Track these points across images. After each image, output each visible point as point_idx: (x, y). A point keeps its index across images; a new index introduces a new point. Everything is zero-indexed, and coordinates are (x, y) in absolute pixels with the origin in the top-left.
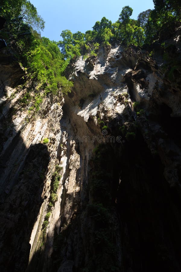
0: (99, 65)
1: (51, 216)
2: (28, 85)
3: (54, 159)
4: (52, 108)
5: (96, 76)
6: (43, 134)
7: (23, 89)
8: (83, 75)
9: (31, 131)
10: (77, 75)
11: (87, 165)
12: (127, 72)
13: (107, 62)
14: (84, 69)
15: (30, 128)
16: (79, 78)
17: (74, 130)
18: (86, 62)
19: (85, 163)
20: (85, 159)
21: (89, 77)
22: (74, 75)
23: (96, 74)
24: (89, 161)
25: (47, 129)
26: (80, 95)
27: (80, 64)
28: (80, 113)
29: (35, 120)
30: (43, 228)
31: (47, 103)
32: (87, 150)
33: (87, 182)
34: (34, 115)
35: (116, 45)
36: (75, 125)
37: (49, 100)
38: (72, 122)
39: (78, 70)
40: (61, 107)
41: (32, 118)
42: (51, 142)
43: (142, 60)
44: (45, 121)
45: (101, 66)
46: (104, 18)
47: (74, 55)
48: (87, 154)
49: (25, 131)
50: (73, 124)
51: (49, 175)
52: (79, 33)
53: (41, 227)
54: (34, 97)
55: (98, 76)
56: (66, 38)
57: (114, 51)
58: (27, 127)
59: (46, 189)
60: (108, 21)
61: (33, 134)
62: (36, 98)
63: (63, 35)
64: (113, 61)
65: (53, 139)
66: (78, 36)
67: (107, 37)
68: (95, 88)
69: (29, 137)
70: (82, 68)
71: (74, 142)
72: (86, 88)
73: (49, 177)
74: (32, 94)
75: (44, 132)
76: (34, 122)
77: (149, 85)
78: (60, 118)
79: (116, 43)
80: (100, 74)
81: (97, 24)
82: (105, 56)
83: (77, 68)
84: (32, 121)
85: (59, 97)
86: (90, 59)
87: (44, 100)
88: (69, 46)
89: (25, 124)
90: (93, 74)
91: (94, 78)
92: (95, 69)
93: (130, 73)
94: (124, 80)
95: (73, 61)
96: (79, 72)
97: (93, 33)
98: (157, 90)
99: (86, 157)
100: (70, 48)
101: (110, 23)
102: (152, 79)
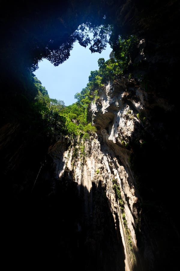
0: (104, 101)
1: (126, 216)
2: (73, 143)
3: (108, 178)
4: (92, 145)
5: (106, 110)
6: (94, 168)
7: (72, 148)
8: (99, 113)
9: (87, 169)
10: (95, 116)
11: (130, 171)
12: (122, 96)
13: (108, 96)
14: (97, 110)
15: (86, 168)
16: (98, 116)
17: (112, 149)
18: (96, 104)
19: (129, 170)
20: (128, 167)
21: (102, 113)
22: (94, 116)
23: (105, 109)
24: (130, 168)
25: (95, 162)
26: (103, 125)
27: (94, 107)
28: (110, 138)
29: (86, 161)
30: (125, 226)
31: (88, 145)
32: (126, 161)
33: (136, 183)
34: (84, 159)
35: (107, 82)
36: (111, 146)
37: (88, 142)
38: (108, 145)
39: (94, 112)
40: (97, 140)
41: (84, 161)
42: (101, 171)
43: (127, 82)
44: (92, 158)
45: (106, 102)
46: (91, 72)
47: (87, 104)
48: (127, 163)
49: (84, 172)
50: (110, 146)
51: (110, 191)
52: (83, 89)
53: (124, 225)
54: (79, 148)
55: (107, 109)
56: (78, 97)
57: (108, 87)
58: (84, 169)
59: (113, 201)
60: (94, 72)
61: (89, 171)
62: (80, 147)
63: (76, 97)
64: (111, 94)
65: (101, 167)
66: (84, 91)
67: (99, 82)
68: (109, 116)
69: (88, 174)
70: (96, 109)
71: (116, 159)
72: (104, 120)
73: (111, 192)
74: (77, 147)
75: (94, 166)
76: (86, 163)
77: (140, 98)
78: (100, 148)
79: (106, 81)
80: (107, 107)
81: (90, 78)
82: (104, 93)
83: (93, 111)
84: (85, 163)
85: (92, 136)
86: (97, 102)
87: (85, 144)
88: (82, 101)
89: (82, 168)
90: (104, 110)
91: (105, 112)
92: (103, 105)
93: (125, 96)
94: (124, 102)
95: (89, 107)
96: (96, 113)
97: (91, 84)
98: (146, 101)
99: (127, 166)
100: (83, 101)
101: (96, 71)
102: (139, 93)
